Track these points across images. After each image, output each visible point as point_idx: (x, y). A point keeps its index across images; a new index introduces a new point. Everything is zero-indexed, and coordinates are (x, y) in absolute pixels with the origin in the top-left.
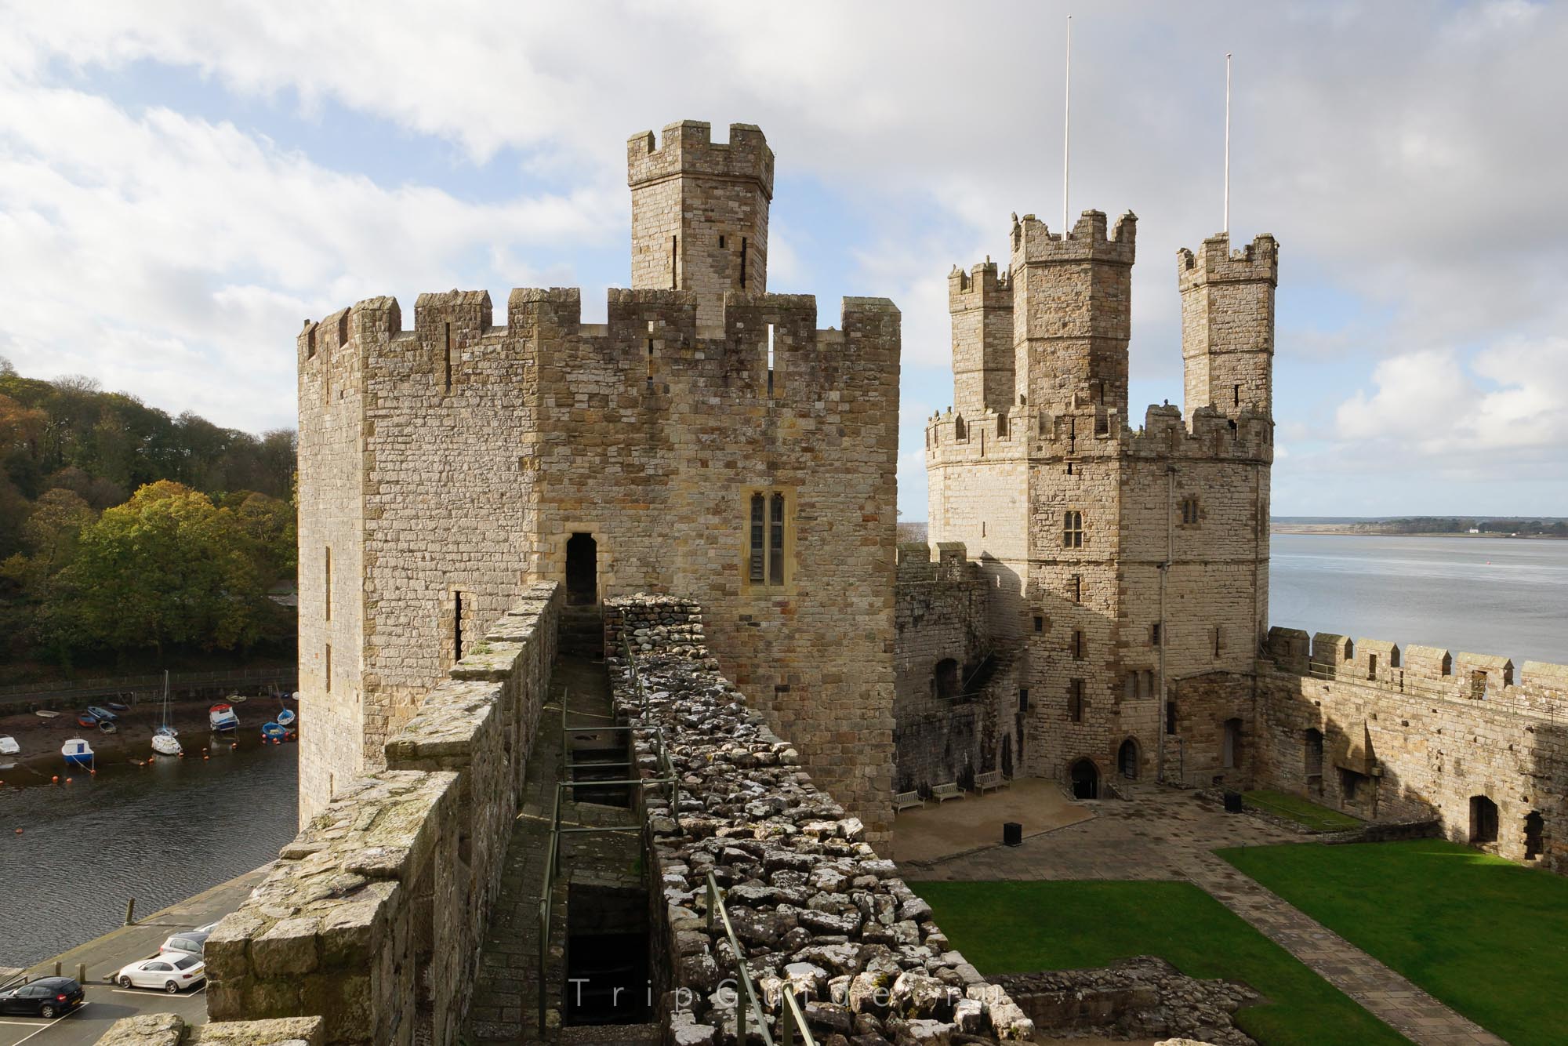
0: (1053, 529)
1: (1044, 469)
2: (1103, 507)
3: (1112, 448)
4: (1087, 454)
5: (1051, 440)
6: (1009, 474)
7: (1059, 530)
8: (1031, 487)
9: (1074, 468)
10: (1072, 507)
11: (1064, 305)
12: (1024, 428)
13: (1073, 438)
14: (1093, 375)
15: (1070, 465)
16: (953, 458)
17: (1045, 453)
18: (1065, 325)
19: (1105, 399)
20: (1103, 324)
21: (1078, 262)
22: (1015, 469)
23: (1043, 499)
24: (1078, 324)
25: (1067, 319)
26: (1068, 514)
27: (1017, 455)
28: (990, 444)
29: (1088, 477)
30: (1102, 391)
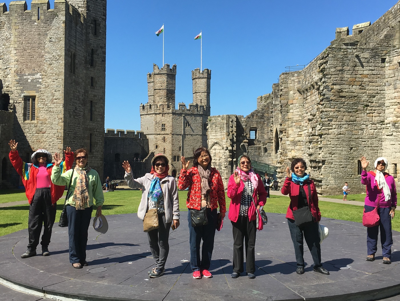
0: (160, 128)
1: (158, 115)
2: (169, 123)
3: (170, 111)
4: (166, 112)
5: (159, 109)
6: (152, 116)
7: (161, 128)
8: (155, 119)
10: (163, 123)
11: (162, 82)
12: (154, 107)
13: (163, 109)
14: (167, 96)
15: (163, 115)
16: (142, 114)
17: (158, 112)
20: (169, 86)
21: (164, 74)
23: (158, 121)
24: (164, 86)
25: (162, 85)
26: (162, 125)
27: (153, 113)
28: (148, 111)
29: (166, 117)
30: (169, 100)
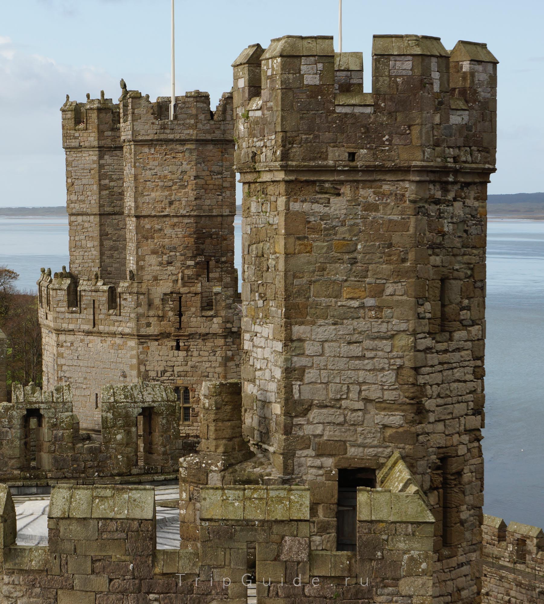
1: (153, 345)
4: (193, 330)
5: (159, 316)
6: (119, 347)
8: (141, 362)
9: (181, 344)
10: (180, 382)
11: (170, 183)
12: (133, 305)
13: (180, 315)
14: (199, 252)
15: (178, 341)
16: (65, 326)
17: (153, 330)
18: (171, 203)
19: (211, 275)
20: (208, 202)
21: (182, 142)
22: (125, 344)
23: (152, 374)
24: (184, 203)
25: (173, 198)
27: (127, 331)
28: (101, 316)
29: (195, 353)
30: (208, 268)
